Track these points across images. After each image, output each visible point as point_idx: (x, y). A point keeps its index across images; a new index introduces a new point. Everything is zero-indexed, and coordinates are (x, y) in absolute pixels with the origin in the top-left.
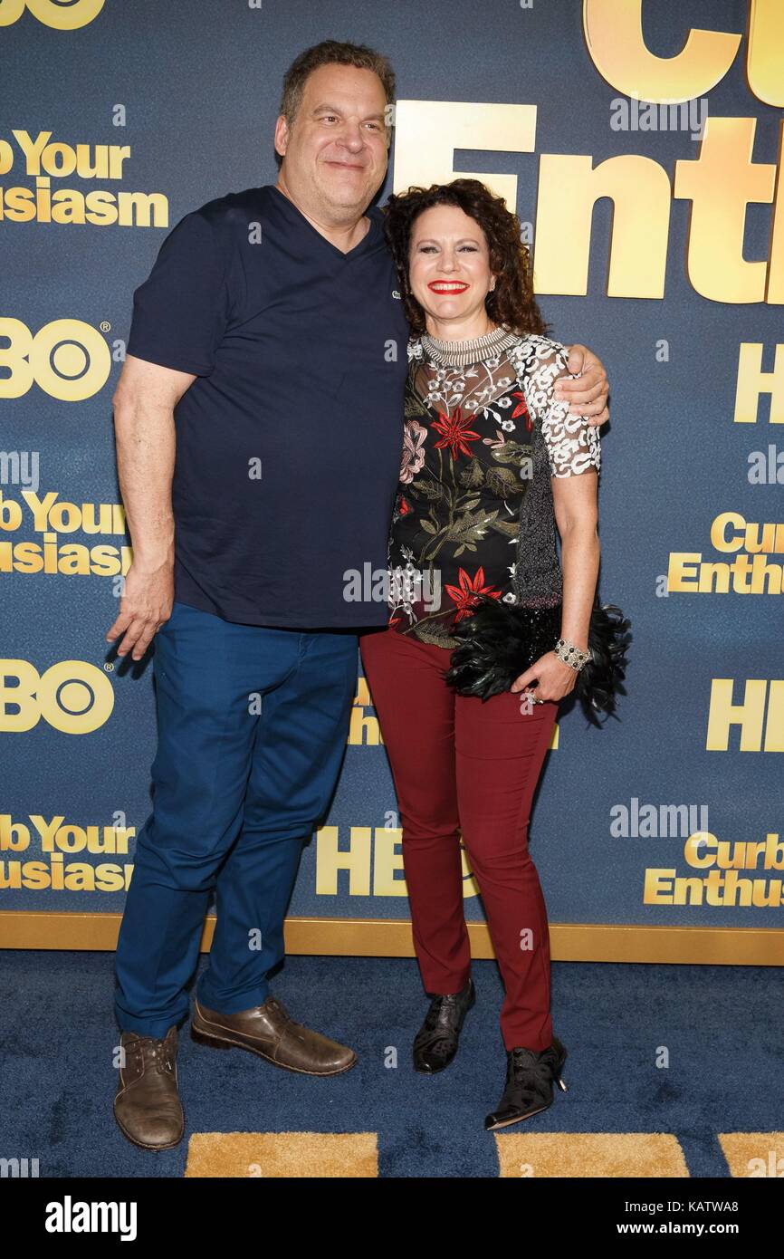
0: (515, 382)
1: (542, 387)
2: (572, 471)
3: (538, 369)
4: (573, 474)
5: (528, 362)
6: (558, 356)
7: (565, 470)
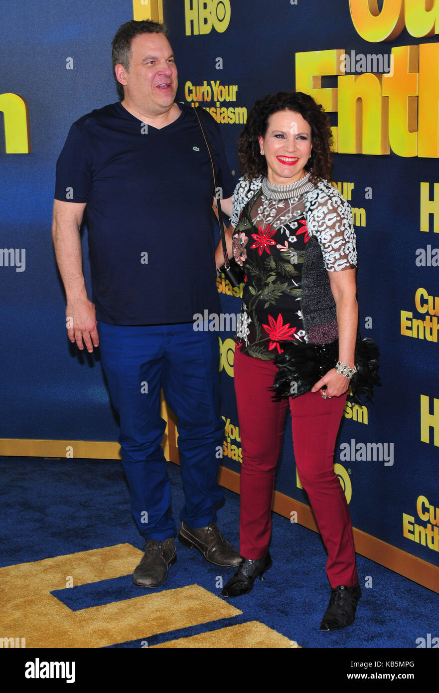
0: (302, 214)
1: (317, 219)
2: (335, 269)
3: (317, 208)
4: (335, 270)
5: (313, 203)
6: (330, 202)
7: (331, 268)
